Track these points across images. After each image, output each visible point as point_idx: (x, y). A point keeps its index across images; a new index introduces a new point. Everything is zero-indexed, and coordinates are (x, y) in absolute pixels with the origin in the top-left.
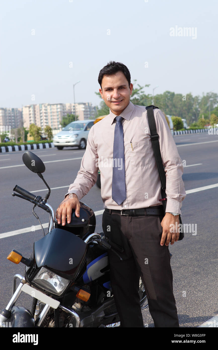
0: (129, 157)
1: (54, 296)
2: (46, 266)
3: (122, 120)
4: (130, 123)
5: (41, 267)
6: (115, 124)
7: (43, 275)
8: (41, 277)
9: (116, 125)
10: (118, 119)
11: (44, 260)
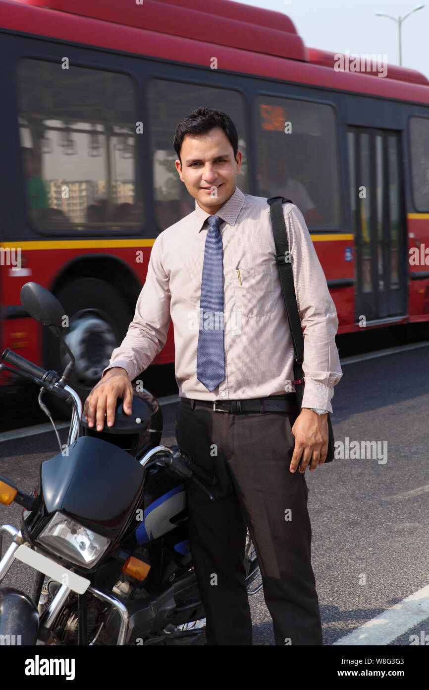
0: (232, 297)
1: (80, 569)
2: (63, 511)
3: (220, 223)
4: (236, 231)
5: (54, 513)
6: (205, 232)
7: (58, 529)
8: (54, 531)
9: (209, 233)
10: (213, 222)
11: (60, 499)
